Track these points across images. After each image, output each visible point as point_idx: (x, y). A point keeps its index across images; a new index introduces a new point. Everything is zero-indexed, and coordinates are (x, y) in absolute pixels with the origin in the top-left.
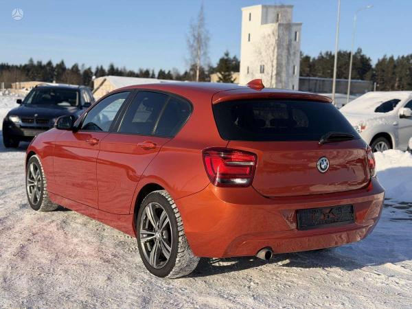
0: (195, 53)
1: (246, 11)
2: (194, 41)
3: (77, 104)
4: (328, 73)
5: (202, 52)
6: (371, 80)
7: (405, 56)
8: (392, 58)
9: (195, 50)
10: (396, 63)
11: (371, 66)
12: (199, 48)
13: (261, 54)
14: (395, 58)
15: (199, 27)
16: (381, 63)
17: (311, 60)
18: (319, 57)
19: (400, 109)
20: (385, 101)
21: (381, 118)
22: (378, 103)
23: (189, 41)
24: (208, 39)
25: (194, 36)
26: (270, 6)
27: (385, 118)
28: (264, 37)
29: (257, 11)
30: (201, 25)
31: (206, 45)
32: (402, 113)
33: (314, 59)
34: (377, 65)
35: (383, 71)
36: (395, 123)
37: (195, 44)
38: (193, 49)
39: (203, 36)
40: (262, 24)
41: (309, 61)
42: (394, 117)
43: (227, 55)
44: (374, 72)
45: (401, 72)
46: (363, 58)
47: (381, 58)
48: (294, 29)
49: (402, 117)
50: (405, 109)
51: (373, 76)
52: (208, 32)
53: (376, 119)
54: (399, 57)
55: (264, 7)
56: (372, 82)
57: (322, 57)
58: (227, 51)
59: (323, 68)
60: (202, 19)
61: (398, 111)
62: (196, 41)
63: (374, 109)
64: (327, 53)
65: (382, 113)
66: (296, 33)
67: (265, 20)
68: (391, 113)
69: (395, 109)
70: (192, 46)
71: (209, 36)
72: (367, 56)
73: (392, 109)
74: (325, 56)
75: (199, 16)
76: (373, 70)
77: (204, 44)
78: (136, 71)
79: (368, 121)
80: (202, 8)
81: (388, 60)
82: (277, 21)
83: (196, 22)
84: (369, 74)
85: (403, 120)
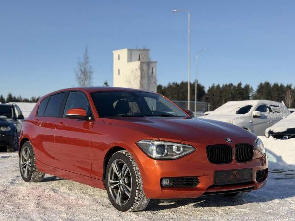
0: (82, 82)
1: (116, 53)
2: (81, 74)
3: (13, 117)
4: (175, 97)
5: (87, 82)
6: (206, 101)
7: (228, 84)
8: (218, 86)
9: (82, 81)
10: (221, 90)
11: (204, 92)
12: (85, 79)
13: (130, 83)
14: (221, 86)
15: (85, 64)
16: (212, 90)
17: (163, 89)
18: (168, 86)
19: (253, 112)
20: (241, 107)
21: (242, 118)
22: (237, 108)
23: (77, 74)
24: (92, 72)
25: (81, 71)
26: (134, 50)
27: (244, 117)
28: (133, 71)
29: (124, 53)
30: (86, 63)
31: (90, 77)
32: (255, 115)
33: (165, 87)
34: (209, 91)
35: (214, 95)
36: (251, 121)
37: (82, 76)
38: (81, 80)
39: (88, 70)
40: (128, 62)
41: (161, 89)
42: (250, 117)
43: (106, 84)
44: (207, 96)
45: (225, 95)
46: (199, 86)
47: (211, 86)
48: (152, 65)
49: (255, 117)
50: (257, 112)
51: (207, 98)
52: (91, 67)
53: (238, 118)
54: (223, 86)
55: (129, 50)
56: (207, 103)
57: (171, 86)
58: (106, 82)
59: (172, 94)
60: (86, 58)
61: (252, 113)
62: (83, 74)
63: (235, 112)
64: (173, 83)
65: (242, 115)
66: (153, 68)
67: (130, 59)
68: (247, 114)
69: (250, 112)
70: (79, 78)
71: (92, 70)
72: (202, 85)
73: (247, 112)
74: (172, 85)
75: (85, 56)
76: (206, 94)
77: (89, 76)
78: (30, 98)
79: (234, 119)
80: (86, 50)
81: (216, 88)
82: (139, 60)
83: (82, 60)
84: (204, 98)
85: (256, 119)
